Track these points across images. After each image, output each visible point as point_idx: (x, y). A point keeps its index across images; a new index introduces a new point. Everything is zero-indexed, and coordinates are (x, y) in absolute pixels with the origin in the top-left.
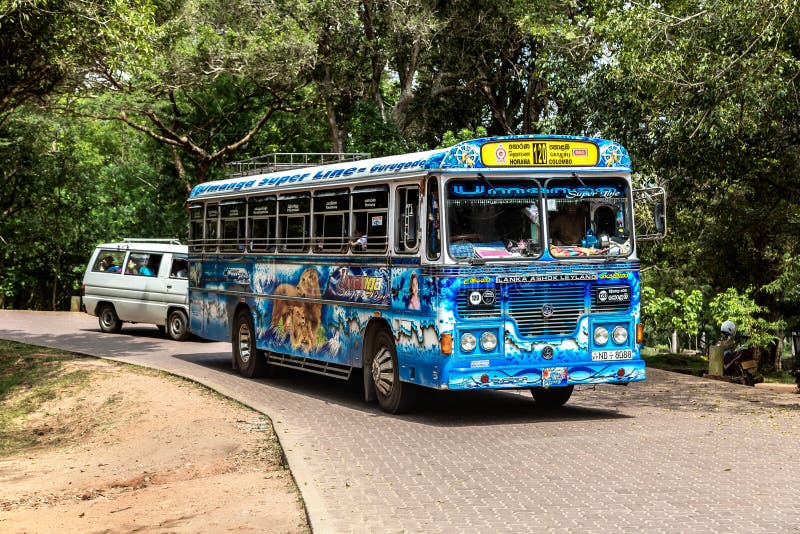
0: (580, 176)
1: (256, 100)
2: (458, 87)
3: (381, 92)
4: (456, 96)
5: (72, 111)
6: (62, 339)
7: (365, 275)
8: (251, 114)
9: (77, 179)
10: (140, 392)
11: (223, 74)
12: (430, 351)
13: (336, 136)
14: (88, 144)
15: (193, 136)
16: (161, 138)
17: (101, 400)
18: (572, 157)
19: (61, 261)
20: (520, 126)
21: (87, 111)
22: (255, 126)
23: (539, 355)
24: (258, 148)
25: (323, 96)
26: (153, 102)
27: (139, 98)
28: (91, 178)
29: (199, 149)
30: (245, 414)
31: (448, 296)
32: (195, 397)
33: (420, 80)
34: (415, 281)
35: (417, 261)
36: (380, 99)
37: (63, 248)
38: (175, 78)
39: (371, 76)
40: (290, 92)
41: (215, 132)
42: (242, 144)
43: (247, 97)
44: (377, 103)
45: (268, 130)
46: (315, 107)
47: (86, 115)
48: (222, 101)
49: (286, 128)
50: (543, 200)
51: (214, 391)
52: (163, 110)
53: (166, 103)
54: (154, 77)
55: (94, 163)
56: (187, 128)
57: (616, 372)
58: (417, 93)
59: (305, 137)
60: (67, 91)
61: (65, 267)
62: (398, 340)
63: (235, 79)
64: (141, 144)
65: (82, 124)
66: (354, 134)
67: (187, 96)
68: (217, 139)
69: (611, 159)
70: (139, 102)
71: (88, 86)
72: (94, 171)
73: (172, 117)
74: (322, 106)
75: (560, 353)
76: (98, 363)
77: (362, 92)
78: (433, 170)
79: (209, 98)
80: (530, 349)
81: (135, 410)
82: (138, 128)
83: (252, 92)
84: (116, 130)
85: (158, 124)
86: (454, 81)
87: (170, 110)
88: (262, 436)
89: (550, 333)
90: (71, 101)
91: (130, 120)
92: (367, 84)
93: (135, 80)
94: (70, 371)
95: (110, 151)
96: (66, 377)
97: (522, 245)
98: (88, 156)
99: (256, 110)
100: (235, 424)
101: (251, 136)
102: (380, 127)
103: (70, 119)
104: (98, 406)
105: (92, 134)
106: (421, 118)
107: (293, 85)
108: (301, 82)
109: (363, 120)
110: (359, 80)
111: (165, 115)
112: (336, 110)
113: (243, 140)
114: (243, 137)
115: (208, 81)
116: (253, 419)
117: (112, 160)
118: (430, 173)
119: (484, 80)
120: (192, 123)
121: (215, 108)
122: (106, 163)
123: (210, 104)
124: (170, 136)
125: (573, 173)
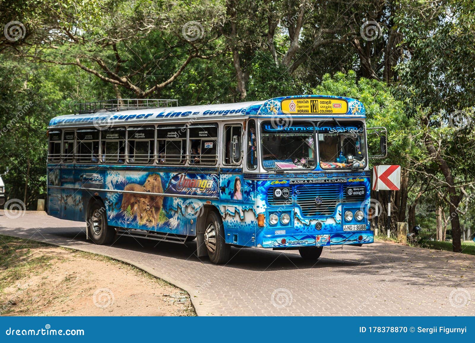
0: (337, 120)
1: (179, 50)
2: (335, 40)
3: (275, 44)
4: (332, 47)
5: (39, 58)
6: (30, 231)
7: (199, 178)
8: (174, 60)
9: (43, 110)
10: (89, 273)
11: (154, 30)
12: (249, 225)
13: (240, 77)
14: (50, 83)
15: (130, 77)
16: (107, 79)
17: (60, 278)
18: (332, 109)
19: (30, 172)
20: (382, 70)
21: (51, 58)
22: (178, 70)
23: (314, 227)
24: (180, 86)
25: (231, 46)
26: (101, 51)
27: (90, 48)
28: (53, 109)
29: (135, 88)
30: (169, 290)
31: (262, 192)
32: (131, 276)
33: (304, 34)
34: (238, 182)
35: (240, 170)
36: (274, 49)
37: (32, 163)
38: (117, 33)
39: (267, 31)
40: (205, 43)
41: (147, 74)
42: (167, 84)
43: (172, 48)
44: (272, 52)
45: (188, 73)
46: (224, 55)
47: (50, 62)
48: (153, 50)
49: (201, 71)
50: (317, 134)
51: (146, 272)
52: (108, 57)
53: (111, 52)
54: (101, 32)
55: (56, 98)
56: (126, 71)
57: (357, 238)
58: (303, 44)
59: (216, 78)
60: (35, 43)
61: (33, 177)
62: (225, 218)
63: (163, 34)
64: (92, 83)
65: (47, 69)
66: (254, 76)
67: (126, 47)
68: (149, 80)
69: (355, 110)
70: (90, 51)
71: (52, 39)
72: (55, 104)
73: (115, 63)
74: (229, 54)
75: (326, 226)
76: (58, 250)
77: (260, 44)
78: (252, 115)
79: (143, 48)
80: (308, 224)
81: (86, 286)
82: (89, 72)
83: (176, 44)
84: (72, 73)
85: (104, 68)
86: (331, 35)
87: (113, 57)
88: (182, 307)
89: (319, 214)
90: (38, 50)
91: (83, 65)
92: (264, 38)
93: (87, 35)
94: (37, 256)
95: (68, 88)
96: (33, 261)
97: (303, 161)
98: (51, 93)
99: (179, 57)
100: (161, 298)
101: (175, 77)
102: (274, 71)
103: (38, 64)
104: (57, 283)
105: (53, 75)
106: (305, 63)
107: (207, 38)
108: (213, 36)
109: (261, 65)
110: (258, 35)
111: (110, 61)
112: (240, 57)
113: (169, 81)
114: (169, 78)
115: (142, 35)
116: (175, 293)
117: (69, 96)
118: (250, 118)
119: (354, 34)
120: (130, 67)
121: (148, 55)
122: (64, 98)
123: (144, 52)
124: (113, 77)
125: (333, 118)
